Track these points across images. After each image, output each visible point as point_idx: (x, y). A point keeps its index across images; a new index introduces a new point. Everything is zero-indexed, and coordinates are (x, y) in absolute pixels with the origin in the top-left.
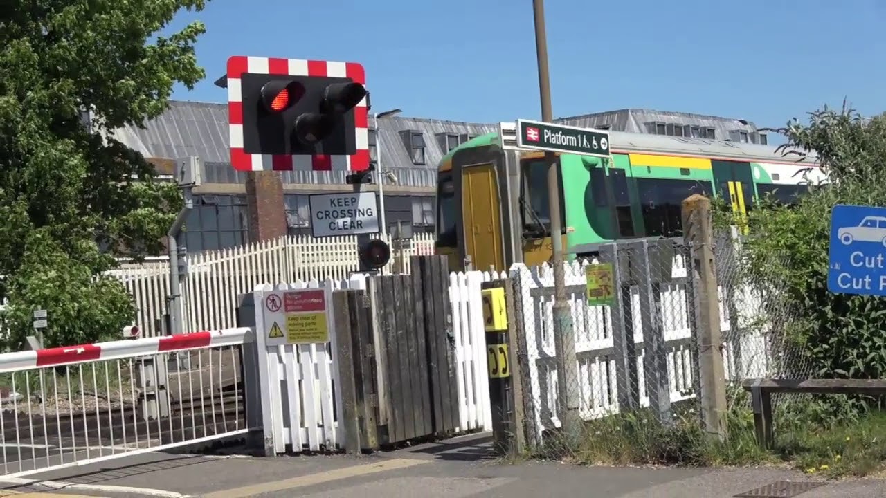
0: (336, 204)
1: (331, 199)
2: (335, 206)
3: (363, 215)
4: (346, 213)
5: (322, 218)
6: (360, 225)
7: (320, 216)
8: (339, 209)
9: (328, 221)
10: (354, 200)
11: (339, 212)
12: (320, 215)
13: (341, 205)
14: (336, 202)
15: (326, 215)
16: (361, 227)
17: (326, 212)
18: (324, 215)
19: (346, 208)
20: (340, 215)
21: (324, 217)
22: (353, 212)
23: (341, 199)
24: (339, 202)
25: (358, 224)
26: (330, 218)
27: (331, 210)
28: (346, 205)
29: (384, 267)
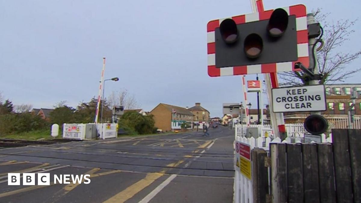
0: (291, 93)
1: (287, 91)
3: (313, 99)
4: (298, 98)
5: (280, 101)
6: (309, 106)
8: (293, 96)
9: (284, 103)
10: (305, 90)
11: (293, 98)
12: (279, 100)
13: (295, 94)
15: (283, 100)
16: (311, 107)
17: (283, 98)
20: (294, 99)
22: (304, 98)
23: (295, 90)
24: (293, 92)
26: (286, 101)
27: (287, 97)
28: (299, 94)
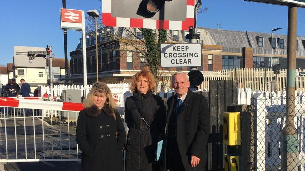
0: (177, 49)
2: (176, 50)
3: (192, 56)
4: (182, 55)
7: (166, 56)
8: (178, 52)
9: (171, 58)
10: (187, 48)
14: (176, 48)
15: (169, 55)
16: (191, 63)
18: (168, 55)
19: (182, 52)
20: (178, 55)
21: (168, 57)
22: (186, 55)
23: (179, 47)
24: (178, 49)
25: (189, 61)
26: (172, 57)
27: (173, 53)
28: (182, 50)
29: (201, 85)
